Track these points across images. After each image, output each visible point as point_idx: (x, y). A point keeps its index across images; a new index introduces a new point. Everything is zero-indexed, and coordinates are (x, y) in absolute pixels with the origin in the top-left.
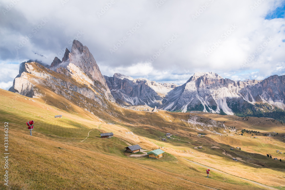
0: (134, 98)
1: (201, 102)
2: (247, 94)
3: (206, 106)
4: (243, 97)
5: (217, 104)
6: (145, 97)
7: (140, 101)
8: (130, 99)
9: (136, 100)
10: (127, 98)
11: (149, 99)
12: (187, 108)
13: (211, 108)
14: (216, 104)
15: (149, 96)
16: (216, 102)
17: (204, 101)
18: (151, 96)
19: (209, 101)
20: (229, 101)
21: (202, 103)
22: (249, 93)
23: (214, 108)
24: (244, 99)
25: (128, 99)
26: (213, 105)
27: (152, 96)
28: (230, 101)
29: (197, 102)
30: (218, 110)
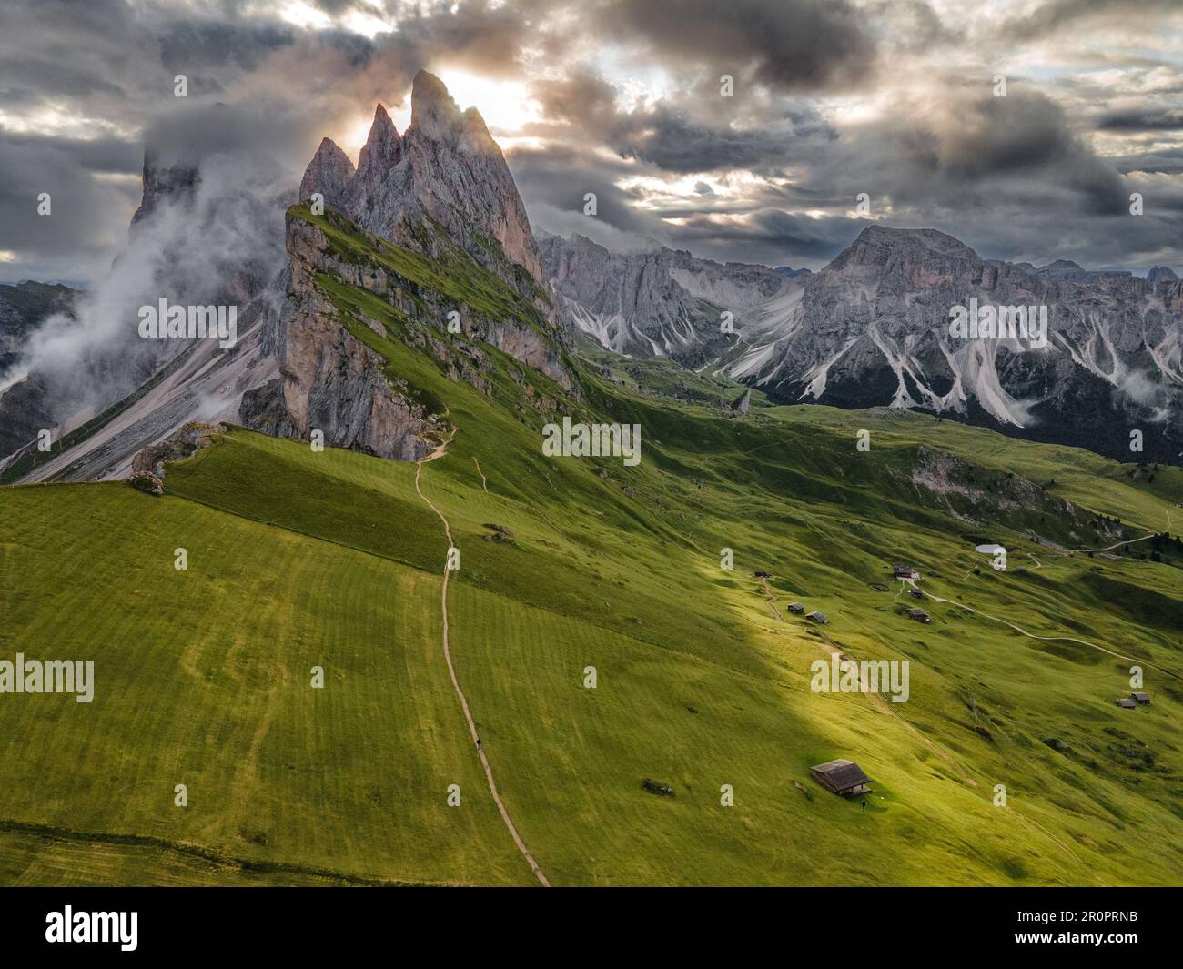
0: (611, 321)
1: (886, 359)
2: (1093, 338)
3: (906, 375)
4: (1070, 348)
5: (955, 372)
6: (654, 318)
7: (634, 336)
8: (595, 321)
9: (620, 330)
10: (584, 316)
11: (667, 326)
12: (828, 377)
13: (926, 387)
14: (951, 371)
15: (670, 314)
16: (951, 364)
17: (899, 356)
18: (675, 313)
19: (917, 357)
20: (1008, 361)
21: (891, 361)
22: (1099, 335)
23: (943, 386)
24: (1077, 360)
25: (588, 322)
26: (939, 376)
27: (680, 314)
28: (1011, 364)
29: (870, 357)
30: (956, 396)
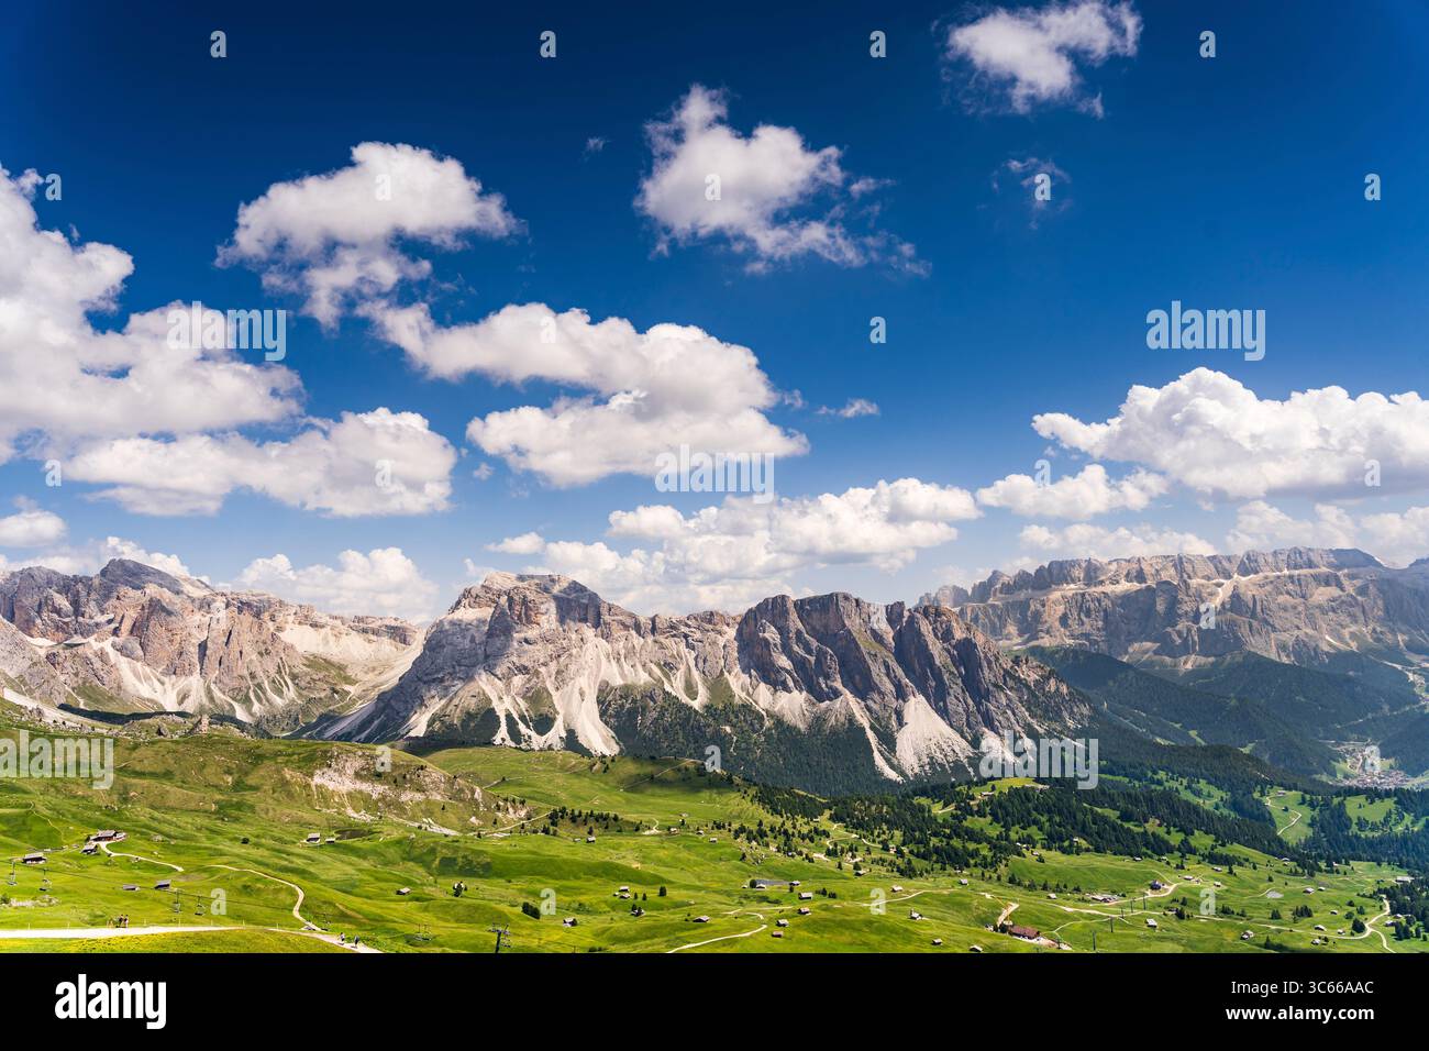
0: (183, 682)
1: (490, 701)
2: (683, 668)
3: (509, 717)
4: (664, 679)
5: (558, 707)
6: (242, 677)
7: (212, 699)
8: (163, 683)
9: (193, 693)
10: (147, 678)
11: (259, 686)
12: (428, 726)
13: (528, 727)
14: (555, 709)
15: (265, 671)
16: (555, 702)
17: (505, 697)
18: (273, 672)
19: (523, 698)
20: (608, 694)
21: (495, 704)
22: (688, 664)
23: (543, 724)
24: (668, 688)
25: (151, 685)
26: (541, 715)
27: (279, 672)
28: (610, 698)
29: (474, 700)
30: (557, 733)
